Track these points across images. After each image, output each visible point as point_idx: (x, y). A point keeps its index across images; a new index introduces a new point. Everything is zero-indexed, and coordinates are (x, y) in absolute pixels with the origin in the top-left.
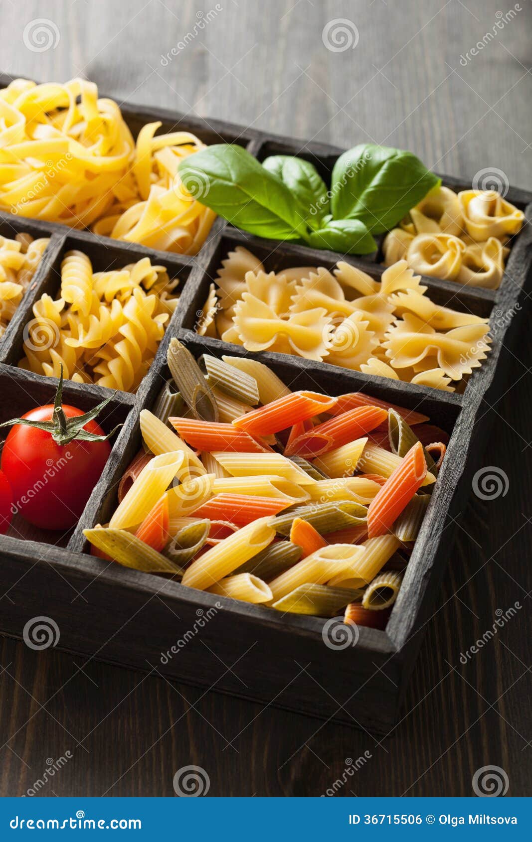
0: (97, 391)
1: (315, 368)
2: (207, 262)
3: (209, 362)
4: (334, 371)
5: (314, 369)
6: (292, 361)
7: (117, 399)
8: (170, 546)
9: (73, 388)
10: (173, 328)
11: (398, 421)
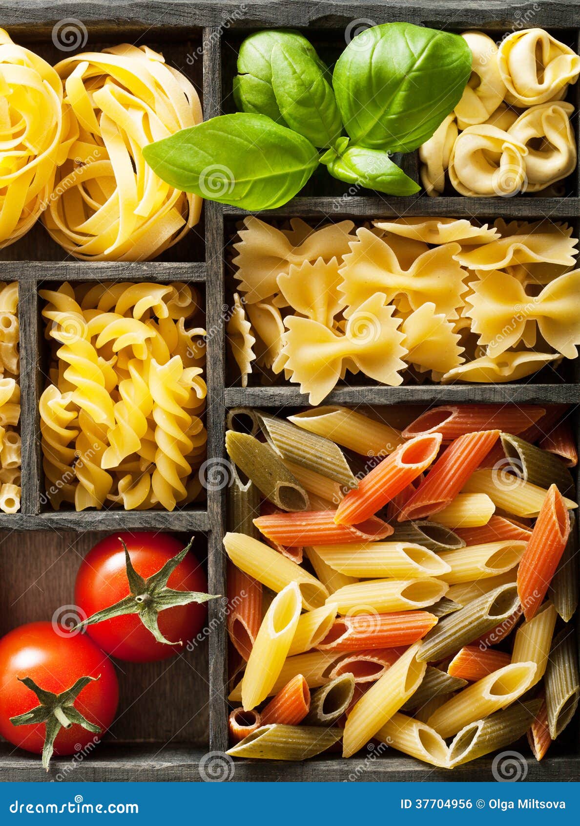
0: (162, 523)
1: (400, 400)
2: (220, 268)
3: (275, 433)
4: (423, 398)
5: (399, 403)
6: (370, 397)
7: (190, 528)
8: (317, 713)
9: (134, 526)
10: (215, 392)
11: (516, 448)
